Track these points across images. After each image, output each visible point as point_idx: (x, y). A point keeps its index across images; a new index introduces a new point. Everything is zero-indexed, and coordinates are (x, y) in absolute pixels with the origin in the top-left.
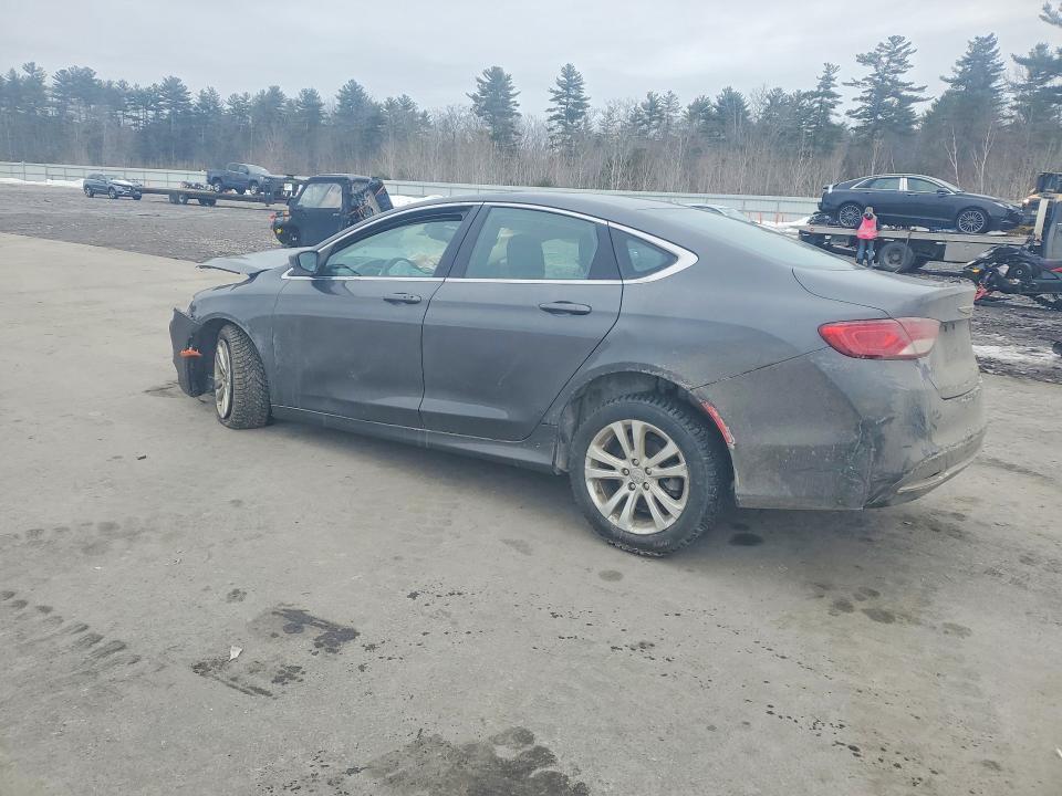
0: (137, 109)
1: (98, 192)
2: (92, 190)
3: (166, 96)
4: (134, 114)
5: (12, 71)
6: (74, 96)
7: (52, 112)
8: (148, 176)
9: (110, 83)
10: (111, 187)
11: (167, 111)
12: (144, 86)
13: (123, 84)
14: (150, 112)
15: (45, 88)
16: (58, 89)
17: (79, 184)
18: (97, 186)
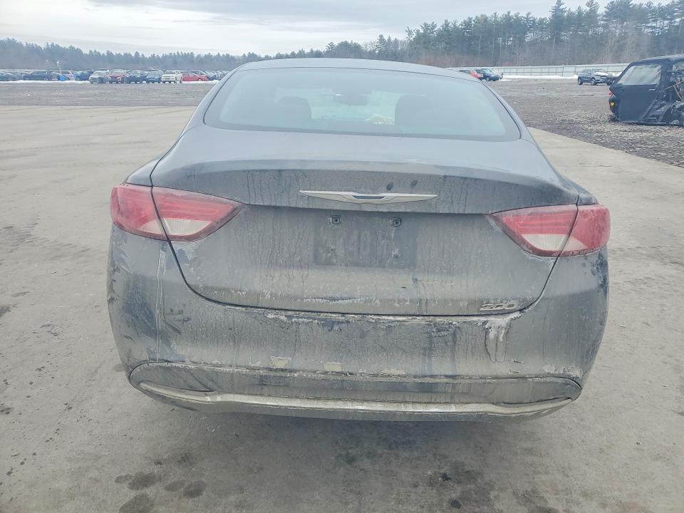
0: (655, 21)
1: (585, 81)
2: (582, 80)
3: (679, 8)
4: (654, 25)
5: (579, 8)
6: (615, 18)
7: (601, 30)
8: (610, 69)
9: (641, 5)
10: (593, 78)
11: (678, 20)
12: (664, 4)
13: (649, 5)
14: (666, 22)
15: (599, 15)
16: (608, 14)
17: (576, 77)
18: (586, 78)
